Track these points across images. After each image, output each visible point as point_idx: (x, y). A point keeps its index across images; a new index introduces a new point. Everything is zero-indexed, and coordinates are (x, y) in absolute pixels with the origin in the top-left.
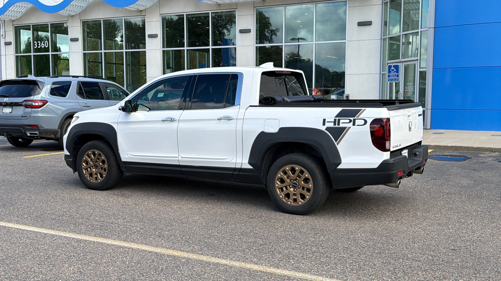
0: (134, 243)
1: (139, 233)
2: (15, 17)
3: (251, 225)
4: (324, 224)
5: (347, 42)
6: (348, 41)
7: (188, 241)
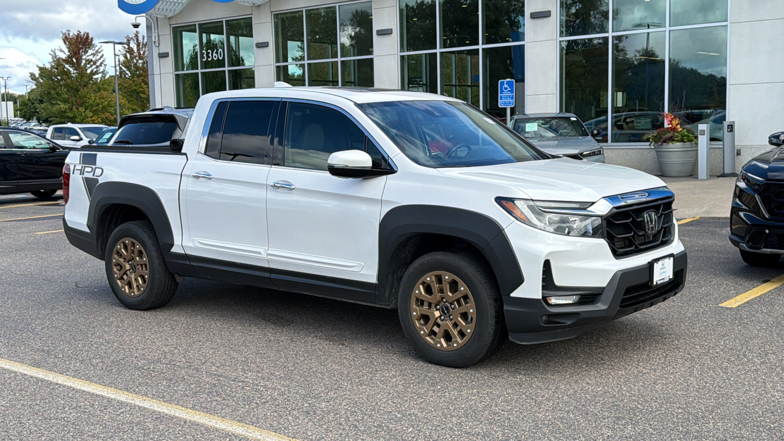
0: (255, 426)
1: (273, 404)
2: (172, 12)
3: (491, 392)
4: (640, 396)
5: (731, 26)
6: (731, 23)
7: (356, 427)
